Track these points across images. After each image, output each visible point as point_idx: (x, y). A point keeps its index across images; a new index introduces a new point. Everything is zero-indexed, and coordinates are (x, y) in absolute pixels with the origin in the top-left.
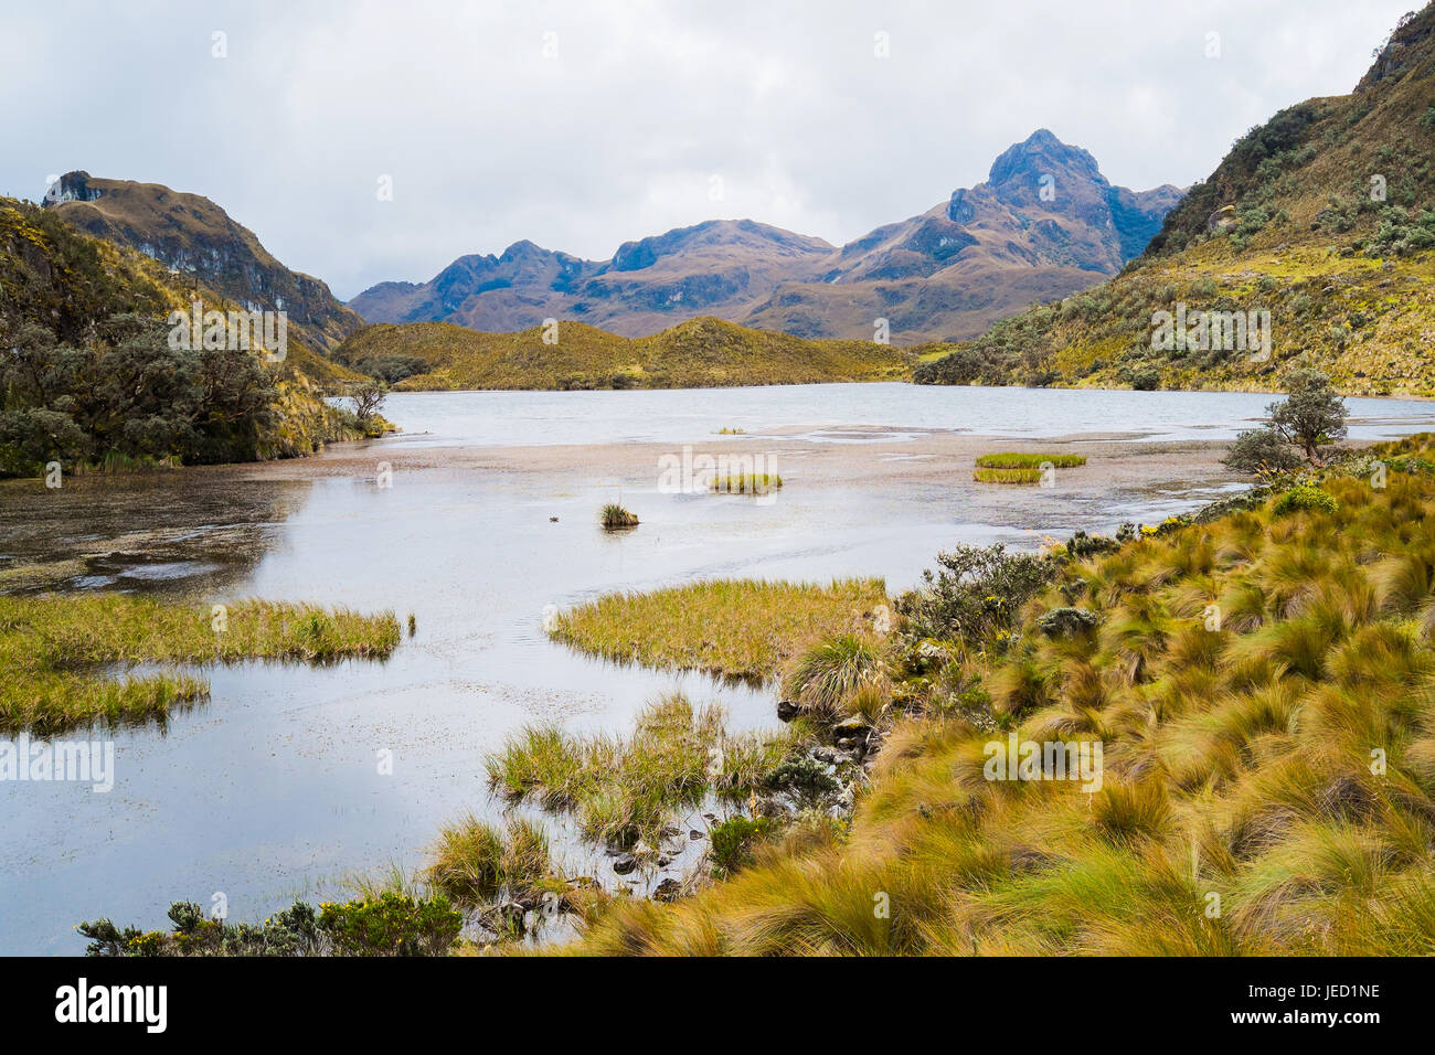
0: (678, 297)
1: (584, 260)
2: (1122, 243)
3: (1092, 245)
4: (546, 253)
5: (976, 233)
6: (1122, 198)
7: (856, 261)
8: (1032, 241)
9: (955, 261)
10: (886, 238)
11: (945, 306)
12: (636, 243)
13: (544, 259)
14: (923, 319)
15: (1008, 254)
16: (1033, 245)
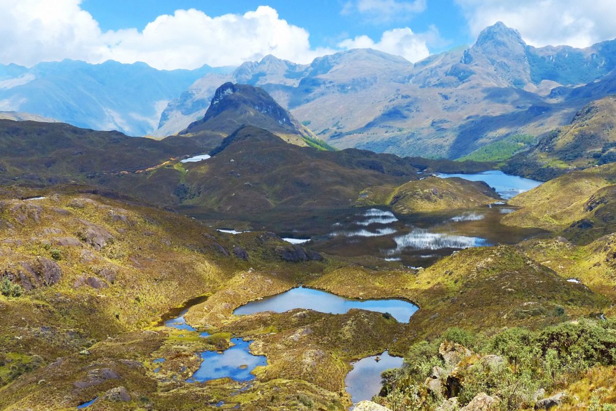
0: (349, 88)
1: (297, 64)
2: (531, 70)
3: (519, 72)
4: (280, 60)
5: (474, 68)
6: (531, 51)
7: (420, 71)
8: (495, 70)
9: (467, 81)
10: (432, 61)
11: (466, 102)
12: (321, 58)
13: (279, 63)
14: (457, 107)
15: (487, 78)
16: (496, 72)
